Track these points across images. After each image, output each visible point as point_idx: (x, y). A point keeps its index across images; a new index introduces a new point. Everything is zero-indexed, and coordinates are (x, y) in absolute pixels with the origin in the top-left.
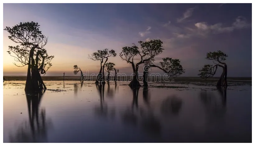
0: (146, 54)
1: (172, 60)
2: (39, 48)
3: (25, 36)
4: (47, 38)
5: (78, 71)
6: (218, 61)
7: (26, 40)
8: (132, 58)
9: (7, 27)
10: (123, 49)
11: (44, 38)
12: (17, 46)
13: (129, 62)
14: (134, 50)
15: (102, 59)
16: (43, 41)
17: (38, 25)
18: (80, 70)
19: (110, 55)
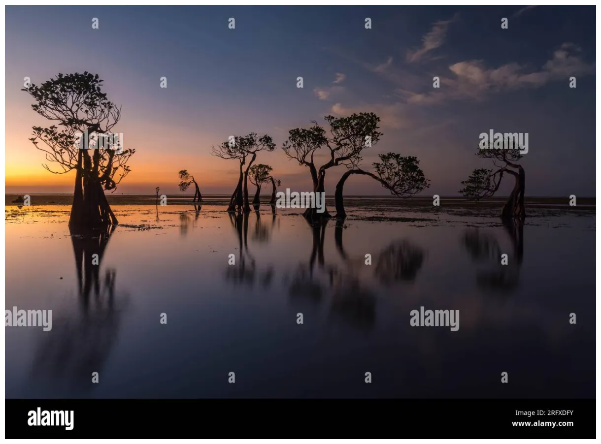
0: (342, 146)
1: (402, 158)
2: (101, 131)
3: (69, 104)
4: (119, 109)
5: (189, 184)
6: (505, 160)
7: (73, 114)
8: (310, 154)
10: (290, 132)
11: (112, 110)
12: (52, 128)
13: (305, 162)
14: (316, 136)
15: (242, 156)
16: (110, 116)
17: (98, 80)
18: (194, 181)
19: (260, 147)
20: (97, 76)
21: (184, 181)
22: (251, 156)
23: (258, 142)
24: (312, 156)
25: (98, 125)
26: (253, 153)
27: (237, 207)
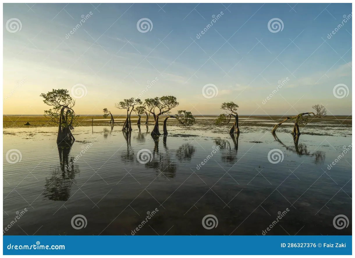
0: (163, 108)
1: (186, 112)
2: (68, 108)
3: (57, 100)
4: (75, 100)
5: (108, 115)
6: (232, 110)
7: (58, 103)
8: (153, 109)
9: (42, 94)
10: (145, 100)
11: (72, 101)
12: (50, 110)
13: (151, 112)
14: (155, 102)
15: (128, 107)
16: (72, 103)
17: (67, 91)
18: (110, 114)
19: (136, 103)
20: (66, 90)
21: (106, 113)
22: (132, 107)
23: (135, 101)
24: (154, 110)
25: (67, 106)
26: (133, 106)
27: (126, 128)
